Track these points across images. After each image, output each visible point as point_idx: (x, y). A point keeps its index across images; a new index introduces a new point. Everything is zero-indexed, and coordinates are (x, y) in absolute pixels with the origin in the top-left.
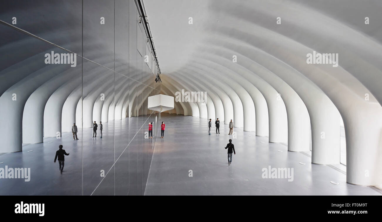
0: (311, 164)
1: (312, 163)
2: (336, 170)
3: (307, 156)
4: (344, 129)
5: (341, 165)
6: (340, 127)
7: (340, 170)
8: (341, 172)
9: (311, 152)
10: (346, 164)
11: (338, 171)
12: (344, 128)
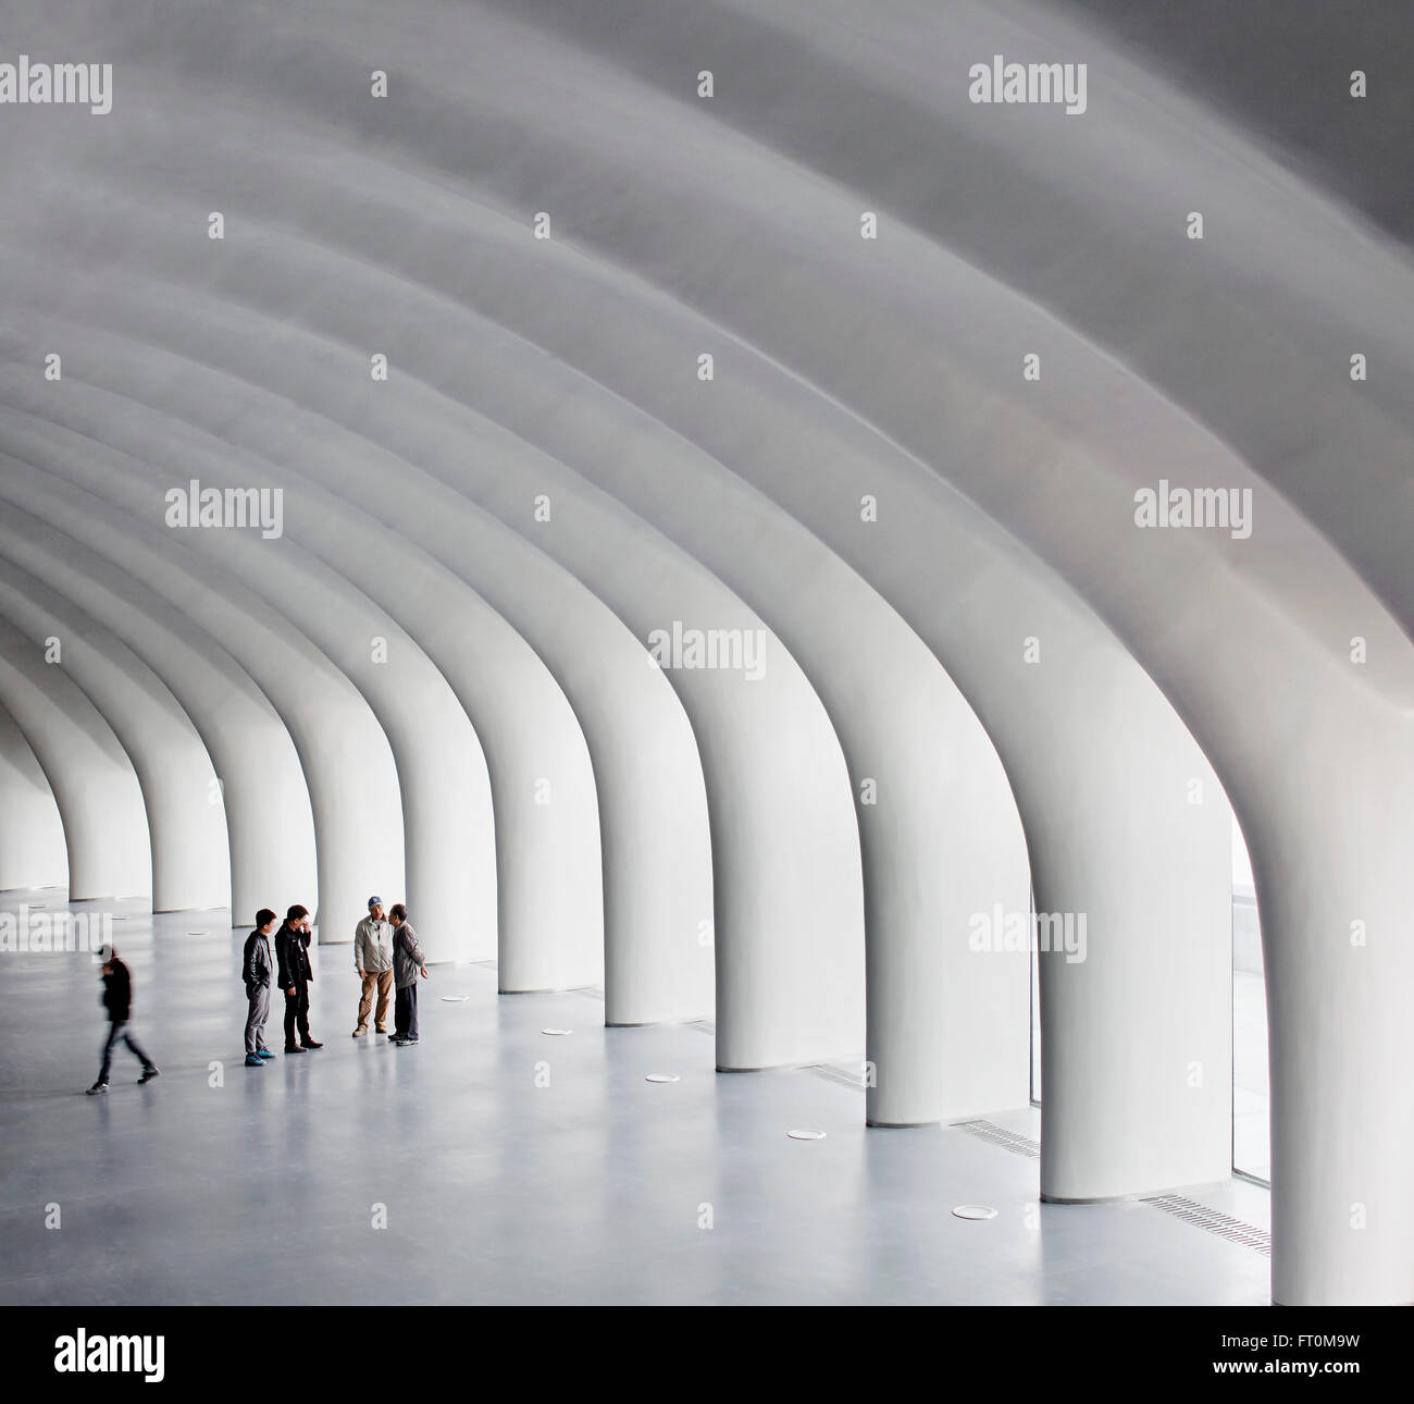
0: (1039, 1202)
1: (1044, 1200)
2: (1209, 1225)
3: (1013, 1148)
4: (1253, 910)
5: (1240, 1184)
6: (1234, 899)
7: (1230, 1221)
8: (1240, 1238)
9: (1037, 1113)
10: (1266, 1175)
11: (1221, 1232)
12: (1255, 909)
